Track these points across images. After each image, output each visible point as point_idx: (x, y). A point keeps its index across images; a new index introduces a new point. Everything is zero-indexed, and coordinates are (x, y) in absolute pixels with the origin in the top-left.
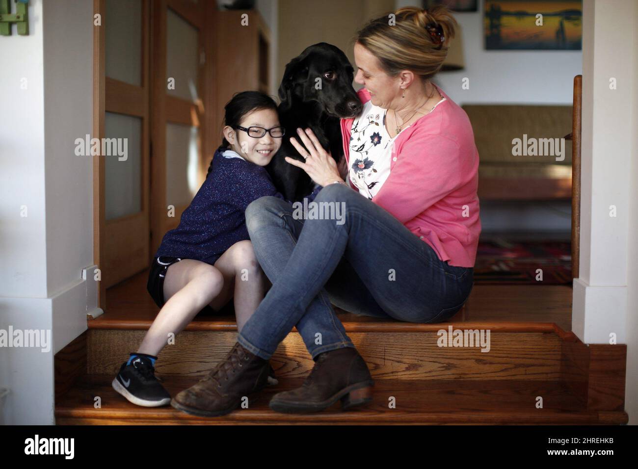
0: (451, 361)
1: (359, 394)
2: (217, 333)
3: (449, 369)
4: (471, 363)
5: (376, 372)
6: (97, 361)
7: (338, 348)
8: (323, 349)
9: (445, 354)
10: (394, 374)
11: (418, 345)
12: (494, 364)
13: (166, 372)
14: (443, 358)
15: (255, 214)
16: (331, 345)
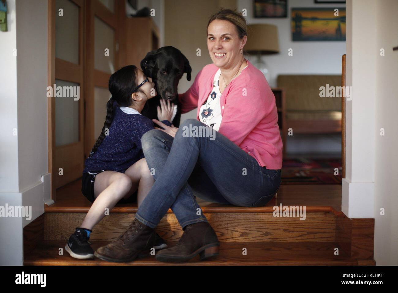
0: (269, 231)
1: (210, 250)
2: (123, 214)
3: (267, 236)
4: (280, 232)
5: (223, 238)
6: (50, 232)
7: (197, 222)
8: (189, 223)
9: (264, 226)
10: (233, 239)
11: (248, 220)
12: (294, 232)
13: (93, 239)
14: (263, 229)
15: (147, 140)
16: (193, 220)
